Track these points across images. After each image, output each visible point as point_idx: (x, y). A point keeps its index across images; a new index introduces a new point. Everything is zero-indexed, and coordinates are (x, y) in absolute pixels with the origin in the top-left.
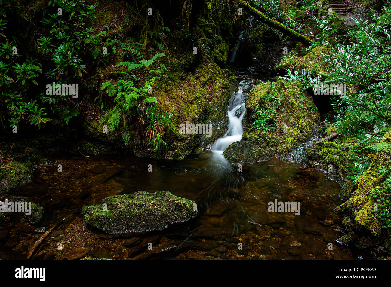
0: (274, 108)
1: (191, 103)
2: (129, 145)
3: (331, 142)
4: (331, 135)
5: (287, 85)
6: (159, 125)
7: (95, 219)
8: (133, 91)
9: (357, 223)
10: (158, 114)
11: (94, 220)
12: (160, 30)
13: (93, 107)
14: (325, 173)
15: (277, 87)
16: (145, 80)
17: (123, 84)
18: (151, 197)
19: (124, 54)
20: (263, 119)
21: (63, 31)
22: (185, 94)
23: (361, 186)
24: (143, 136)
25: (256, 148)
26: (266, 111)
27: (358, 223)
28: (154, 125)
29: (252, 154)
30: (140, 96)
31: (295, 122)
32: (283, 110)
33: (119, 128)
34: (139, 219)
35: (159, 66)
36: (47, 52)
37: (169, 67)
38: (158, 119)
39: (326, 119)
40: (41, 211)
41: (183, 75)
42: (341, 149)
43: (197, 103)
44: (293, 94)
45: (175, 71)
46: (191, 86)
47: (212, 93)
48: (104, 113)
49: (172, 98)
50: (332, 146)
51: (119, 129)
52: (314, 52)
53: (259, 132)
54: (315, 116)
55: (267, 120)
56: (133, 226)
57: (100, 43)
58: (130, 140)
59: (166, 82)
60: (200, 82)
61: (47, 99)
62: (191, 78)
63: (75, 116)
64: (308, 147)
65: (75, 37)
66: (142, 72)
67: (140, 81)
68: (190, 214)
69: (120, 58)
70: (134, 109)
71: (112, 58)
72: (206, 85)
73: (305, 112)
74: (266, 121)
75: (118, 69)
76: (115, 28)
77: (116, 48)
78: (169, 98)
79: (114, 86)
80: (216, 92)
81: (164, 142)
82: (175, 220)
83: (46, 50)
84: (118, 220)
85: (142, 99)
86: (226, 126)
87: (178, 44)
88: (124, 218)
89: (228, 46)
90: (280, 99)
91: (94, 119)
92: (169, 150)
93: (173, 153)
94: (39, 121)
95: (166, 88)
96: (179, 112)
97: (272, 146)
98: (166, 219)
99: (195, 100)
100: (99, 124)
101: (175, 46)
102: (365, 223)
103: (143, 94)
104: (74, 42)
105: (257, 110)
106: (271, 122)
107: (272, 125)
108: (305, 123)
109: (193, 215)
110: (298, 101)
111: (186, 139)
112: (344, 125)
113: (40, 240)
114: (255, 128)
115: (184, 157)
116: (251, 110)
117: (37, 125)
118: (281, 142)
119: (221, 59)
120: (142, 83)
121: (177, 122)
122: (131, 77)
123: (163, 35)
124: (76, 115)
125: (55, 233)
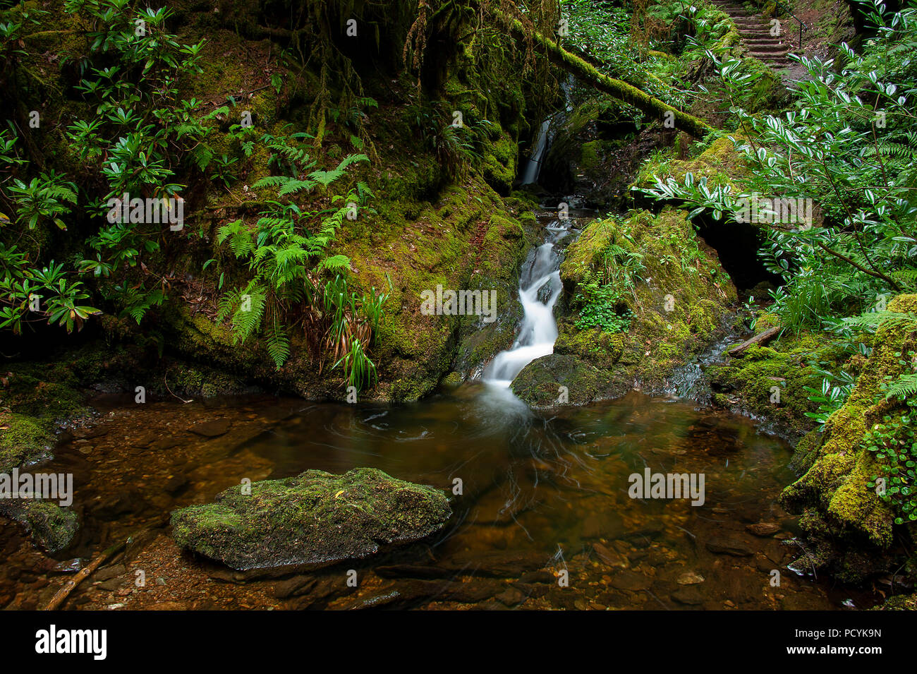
0: (627, 276)
1: (431, 272)
2: (285, 371)
3: (764, 348)
4: (764, 333)
5: (656, 225)
6: (357, 323)
7: (202, 535)
8: (293, 242)
9: (834, 516)
10: (353, 295)
11: (199, 537)
12: (355, 105)
13: (199, 285)
14: (754, 420)
15: (633, 229)
16: (322, 218)
17: (269, 228)
18: (338, 482)
19: (271, 159)
20: (603, 303)
21: (127, 107)
22: (416, 251)
23: (840, 430)
24: (318, 349)
25: (589, 369)
26: (607, 283)
27: (837, 515)
28: (345, 321)
29: (579, 383)
30: (310, 253)
31: (679, 307)
32: (648, 280)
33: (263, 332)
34: (308, 533)
35: (355, 186)
36: (90, 157)
37: (379, 189)
38: (353, 306)
39: (751, 299)
40: (73, 523)
41: (413, 208)
42: (788, 363)
43: (447, 273)
44: (672, 245)
45: (393, 199)
46: (430, 232)
47: (481, 249)
48: (227, 296)
49: (388, 260)
50: (768, 357)
51: (260, 334)
52: (715, 149)
53: (594, 332)
54: (724, 295)
55: (613, 305)
56: (294, 551)
57: (215, 134)
58: (289, 358)
59: (372, 222)
60: (453, 224)
61: (90, 264)
62: (431, 216)
63: (156, 305)
64: (712, 364)
65: (156, 120)
66: (315, 200)
67: (309, 220)
68: (432, 519)
69: (262, 170)
70: (296, 285)
71: (243, 170)
72: (467, 232)
73: (702, 284)
74: (610, 307)
75: (259, 195)
76: (250, 100)
77: (253, 145)
78: (379, 259)
79: (248, 232)
80: (491, 248)
81: (369, 361)
82: (397, 534)
83: (87, 152)
84: (258, 536)
85: (314, 261)
86: (515, 324)
87: (397, 138)
88: (273, 531)
89: (516, 145)
90: (641, 256)
91: (203, 312)
92: (382, 379)
93: (393, 387)
94: (70, 314)
95: (371, 237)
96: (403, 290)
97: (627, 364)
98: (376, 530)
99: (440, 265)
100: (215, 322)
101: (391, 143)
102: (854, 513)
103: (316, 250)
104: (153, 132)
105: (588, 283)
106: (620, 309)
107: (624, 315)
108: (702, 310)
109: (439, 522)
110: (683, 260)
111: (422, 354)
112: (795, 308)
113: (67, 590)
114: (584, 324)
115: (417, 396)
116: (574, 283)
117: (66, 323)
118: (647, 354)
119: (502, 175)
120: (315, 225)
121: (399, 313)
122: (289, 210)
123: (363, 118)
124: (160, 303)
125: (105, 571)
